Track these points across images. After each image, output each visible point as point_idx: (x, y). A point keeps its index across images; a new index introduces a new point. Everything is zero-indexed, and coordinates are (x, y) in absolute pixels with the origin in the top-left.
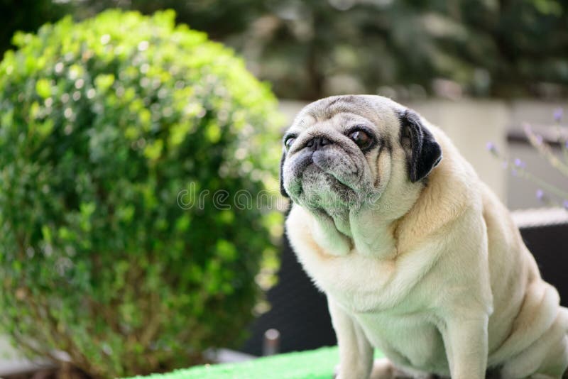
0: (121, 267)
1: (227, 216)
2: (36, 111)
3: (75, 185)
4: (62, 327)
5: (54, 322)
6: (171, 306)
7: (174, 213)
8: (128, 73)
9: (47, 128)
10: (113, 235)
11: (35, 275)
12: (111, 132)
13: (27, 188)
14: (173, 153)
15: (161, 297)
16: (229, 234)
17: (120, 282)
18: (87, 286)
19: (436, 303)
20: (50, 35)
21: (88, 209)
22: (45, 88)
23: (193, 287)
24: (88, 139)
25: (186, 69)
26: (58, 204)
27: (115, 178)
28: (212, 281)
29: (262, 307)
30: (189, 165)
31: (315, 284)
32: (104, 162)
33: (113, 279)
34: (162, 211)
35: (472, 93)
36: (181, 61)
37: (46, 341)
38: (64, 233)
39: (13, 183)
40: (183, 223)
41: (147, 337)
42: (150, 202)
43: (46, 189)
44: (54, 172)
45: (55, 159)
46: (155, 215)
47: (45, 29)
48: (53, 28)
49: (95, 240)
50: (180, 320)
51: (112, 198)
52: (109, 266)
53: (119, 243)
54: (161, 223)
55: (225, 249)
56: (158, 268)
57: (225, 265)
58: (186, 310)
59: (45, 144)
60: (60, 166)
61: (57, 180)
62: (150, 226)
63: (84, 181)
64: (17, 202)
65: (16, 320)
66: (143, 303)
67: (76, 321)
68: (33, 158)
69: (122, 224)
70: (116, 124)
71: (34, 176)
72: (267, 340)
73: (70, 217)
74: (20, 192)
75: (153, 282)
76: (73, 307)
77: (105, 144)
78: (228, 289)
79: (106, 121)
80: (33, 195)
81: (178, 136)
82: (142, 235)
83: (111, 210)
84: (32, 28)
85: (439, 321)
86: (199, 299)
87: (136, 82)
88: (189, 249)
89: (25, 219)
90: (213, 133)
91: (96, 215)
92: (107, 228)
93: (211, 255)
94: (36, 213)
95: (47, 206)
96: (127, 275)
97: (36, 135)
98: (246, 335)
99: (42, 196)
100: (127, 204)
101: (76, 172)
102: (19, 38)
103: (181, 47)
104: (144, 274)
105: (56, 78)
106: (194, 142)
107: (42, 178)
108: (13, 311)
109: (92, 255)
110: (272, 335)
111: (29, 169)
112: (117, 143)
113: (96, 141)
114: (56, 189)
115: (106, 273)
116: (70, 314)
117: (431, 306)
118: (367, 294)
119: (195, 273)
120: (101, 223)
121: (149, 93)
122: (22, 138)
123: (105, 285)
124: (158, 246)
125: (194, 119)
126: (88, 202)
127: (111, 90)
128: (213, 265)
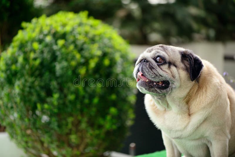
0: (70, 120)
1: (114, 97)
2: (32, 55)
3: (50, 86)
4: (46, 145)
5: (42, 143)
6: (91, 135)
7: (92, 96)
8: (71, 38)
9: (38, 62)
10: (67, 106)
11: (34, 124)
12: (65, 64)
13: (30, 87)
14: (90, 72)
15: (87, 131)
16: (114, 104)
17: (70, 126)
18: (56, 128)
19: (207, 134)
20: (36, 23)
21: (56, 96)
22: (36, 46)
23: (100, 127)
24: (55, 66)
25: (94, 36)
26: (43, 94)
27: (66, 82)
28: (108, 124)
29: (128, 134)
30: (97, 76)
31: (156, 126)
32: (61, 76)
33: (67, 125)
34: (87, 96)
35: (208, 39)
36: (92, 33)
37: (39, 151)
38: (46, 106)
39: (24, 86)
40: (96, 100)
41: (81, 148)
42: (82, 92)
43: (38, 88)
44: (41, 81)
45: (41, 75)
46: (84, 97)
47: (34, 20)
48: (38, 20)
49: (59, 109)
50: (95, 141)
51: (65, 91)
52: (65, 119)
53: (69, 110)
54: (86, 101)
55: (113, 110)
56: (85, 119)
57: (113, 117)
58: (97, 136)
59: (37, 69)
60: (44, 78)
61: (43, 84)
62: (82, 103)
63: (54, 84)
64: (26, 94)
65: (27, 142)
66: (80, 134)
67: (52, 142)
68: (32, 75)
69: (70, 102)
70: (66, 60)
71: (33, 83)
72: (131, 147)
73: (48, 99)
74: (27, 89)
75: (83, 125)
76: (50, 136)
77: (62, 69)
78: (114, 127)
79: (62, 59)
80: (32, 91)
81: (92, 64)
82: (78, 106)
83: (66, 96)
84: (29, 20)
85: (208, 142)
86: (103, 132)
87: (74, 42)
88: (98, 111)
89: (30, 101)
90: (107, 62)
91: (59, 98)
92: (64, 104)
93: (107, 114)
94: (34, 98)
95: (39, 95)
96: (73, 123)
97: (33, 65)
98: (122, 146)
99: (36, 91)
100: (72, 93)
101: (50, 80)
102: (24, 24)
103: (92, 26)
104: (79, 122)
105: (40, 41)
106: (99, 66)
107: (37, 83)
108: (25, 139)
109: (58, 115)
110: (133, 145)
111: (31, 80)
112: (67, 68)
113: (58, 67)
114: (42, 88)
115: (64, 122)
116: (49, 139)
117: (205, 136)
118: (177, 131)
119: (101, 121)
120: (61, 102)
121: (79, 47)
122: (27, 67)
123: (64, 127)
124: (85, 110)
125: (99, 57)
126: (56, 93)
127: (64, 46)
128: (109, 118)
